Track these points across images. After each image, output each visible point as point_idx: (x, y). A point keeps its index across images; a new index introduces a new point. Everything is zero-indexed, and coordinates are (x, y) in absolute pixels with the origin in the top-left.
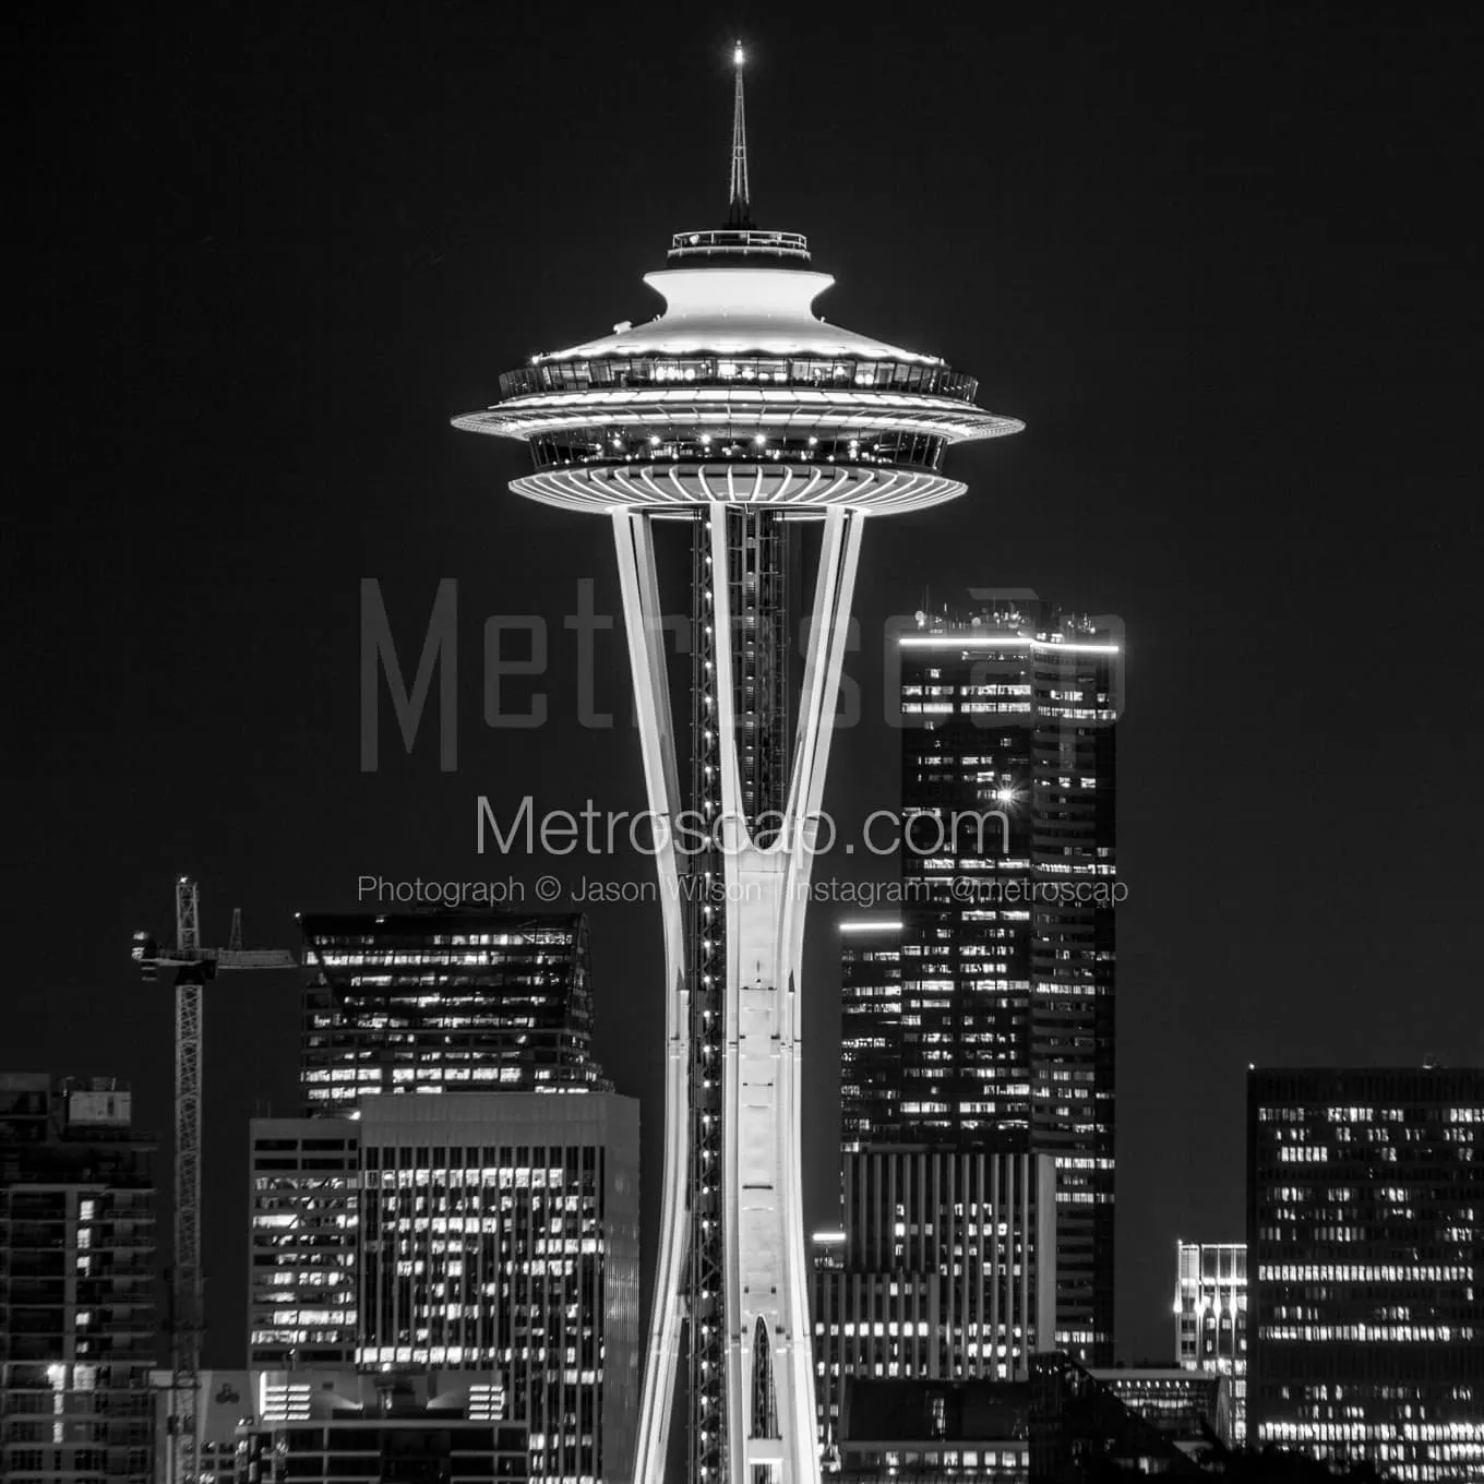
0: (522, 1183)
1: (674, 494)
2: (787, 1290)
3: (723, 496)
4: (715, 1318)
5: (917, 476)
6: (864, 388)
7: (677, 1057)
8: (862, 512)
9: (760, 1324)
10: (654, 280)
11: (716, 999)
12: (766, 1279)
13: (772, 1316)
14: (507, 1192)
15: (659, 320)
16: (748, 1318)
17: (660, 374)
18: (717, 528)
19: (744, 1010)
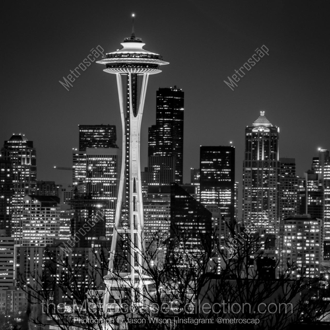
0: (107, 160)
1: (124, 71)
2: (138, 174)
3: (130, 72)
4: (129, 177)
5: (155, 70)
6: (149, 58)
7: (124, 144)
8: (148, 74)
9: (134, 178)
10: (122, 44)
11: (129, 136)
12: (135, 172)
13: (136, 177)
14: (105, 161)
15: (122, 49)
16: (133, 177)
17: (123, 56)
18: (130, 76)
19: (133, 138)
